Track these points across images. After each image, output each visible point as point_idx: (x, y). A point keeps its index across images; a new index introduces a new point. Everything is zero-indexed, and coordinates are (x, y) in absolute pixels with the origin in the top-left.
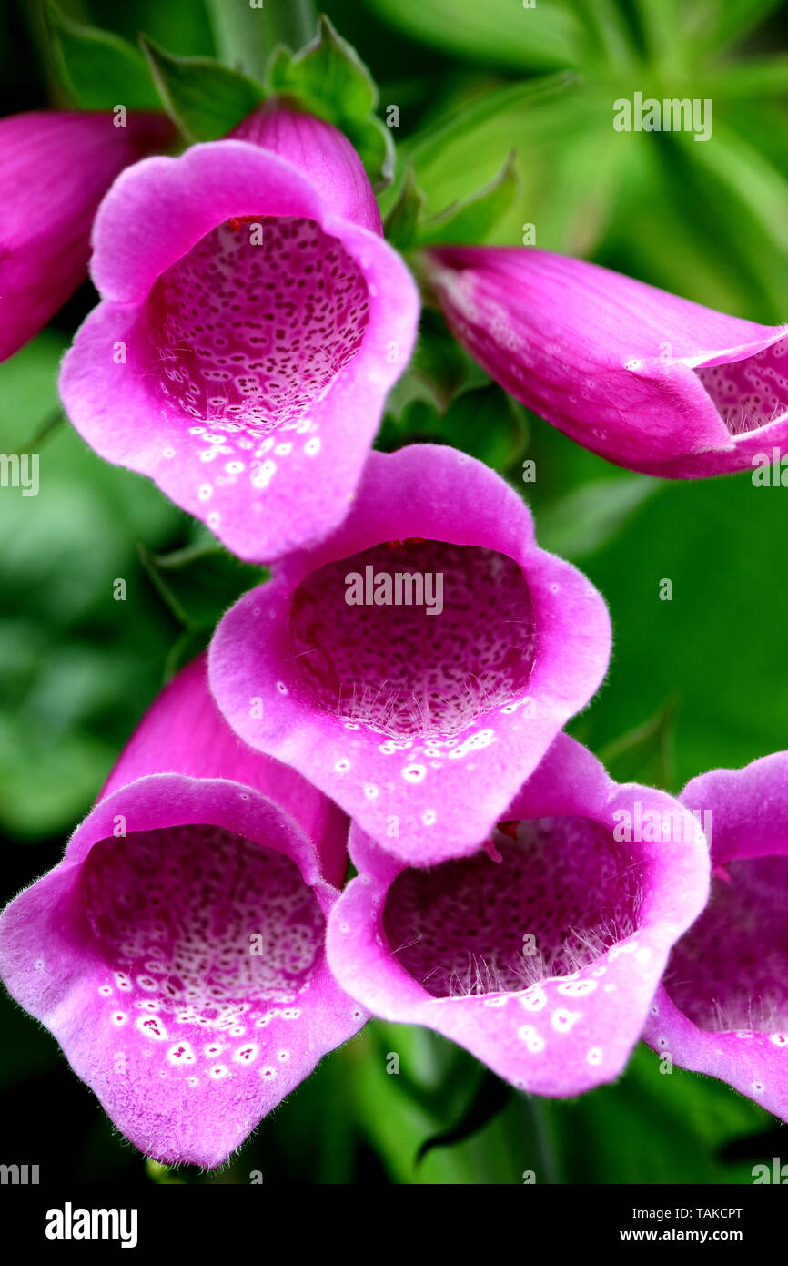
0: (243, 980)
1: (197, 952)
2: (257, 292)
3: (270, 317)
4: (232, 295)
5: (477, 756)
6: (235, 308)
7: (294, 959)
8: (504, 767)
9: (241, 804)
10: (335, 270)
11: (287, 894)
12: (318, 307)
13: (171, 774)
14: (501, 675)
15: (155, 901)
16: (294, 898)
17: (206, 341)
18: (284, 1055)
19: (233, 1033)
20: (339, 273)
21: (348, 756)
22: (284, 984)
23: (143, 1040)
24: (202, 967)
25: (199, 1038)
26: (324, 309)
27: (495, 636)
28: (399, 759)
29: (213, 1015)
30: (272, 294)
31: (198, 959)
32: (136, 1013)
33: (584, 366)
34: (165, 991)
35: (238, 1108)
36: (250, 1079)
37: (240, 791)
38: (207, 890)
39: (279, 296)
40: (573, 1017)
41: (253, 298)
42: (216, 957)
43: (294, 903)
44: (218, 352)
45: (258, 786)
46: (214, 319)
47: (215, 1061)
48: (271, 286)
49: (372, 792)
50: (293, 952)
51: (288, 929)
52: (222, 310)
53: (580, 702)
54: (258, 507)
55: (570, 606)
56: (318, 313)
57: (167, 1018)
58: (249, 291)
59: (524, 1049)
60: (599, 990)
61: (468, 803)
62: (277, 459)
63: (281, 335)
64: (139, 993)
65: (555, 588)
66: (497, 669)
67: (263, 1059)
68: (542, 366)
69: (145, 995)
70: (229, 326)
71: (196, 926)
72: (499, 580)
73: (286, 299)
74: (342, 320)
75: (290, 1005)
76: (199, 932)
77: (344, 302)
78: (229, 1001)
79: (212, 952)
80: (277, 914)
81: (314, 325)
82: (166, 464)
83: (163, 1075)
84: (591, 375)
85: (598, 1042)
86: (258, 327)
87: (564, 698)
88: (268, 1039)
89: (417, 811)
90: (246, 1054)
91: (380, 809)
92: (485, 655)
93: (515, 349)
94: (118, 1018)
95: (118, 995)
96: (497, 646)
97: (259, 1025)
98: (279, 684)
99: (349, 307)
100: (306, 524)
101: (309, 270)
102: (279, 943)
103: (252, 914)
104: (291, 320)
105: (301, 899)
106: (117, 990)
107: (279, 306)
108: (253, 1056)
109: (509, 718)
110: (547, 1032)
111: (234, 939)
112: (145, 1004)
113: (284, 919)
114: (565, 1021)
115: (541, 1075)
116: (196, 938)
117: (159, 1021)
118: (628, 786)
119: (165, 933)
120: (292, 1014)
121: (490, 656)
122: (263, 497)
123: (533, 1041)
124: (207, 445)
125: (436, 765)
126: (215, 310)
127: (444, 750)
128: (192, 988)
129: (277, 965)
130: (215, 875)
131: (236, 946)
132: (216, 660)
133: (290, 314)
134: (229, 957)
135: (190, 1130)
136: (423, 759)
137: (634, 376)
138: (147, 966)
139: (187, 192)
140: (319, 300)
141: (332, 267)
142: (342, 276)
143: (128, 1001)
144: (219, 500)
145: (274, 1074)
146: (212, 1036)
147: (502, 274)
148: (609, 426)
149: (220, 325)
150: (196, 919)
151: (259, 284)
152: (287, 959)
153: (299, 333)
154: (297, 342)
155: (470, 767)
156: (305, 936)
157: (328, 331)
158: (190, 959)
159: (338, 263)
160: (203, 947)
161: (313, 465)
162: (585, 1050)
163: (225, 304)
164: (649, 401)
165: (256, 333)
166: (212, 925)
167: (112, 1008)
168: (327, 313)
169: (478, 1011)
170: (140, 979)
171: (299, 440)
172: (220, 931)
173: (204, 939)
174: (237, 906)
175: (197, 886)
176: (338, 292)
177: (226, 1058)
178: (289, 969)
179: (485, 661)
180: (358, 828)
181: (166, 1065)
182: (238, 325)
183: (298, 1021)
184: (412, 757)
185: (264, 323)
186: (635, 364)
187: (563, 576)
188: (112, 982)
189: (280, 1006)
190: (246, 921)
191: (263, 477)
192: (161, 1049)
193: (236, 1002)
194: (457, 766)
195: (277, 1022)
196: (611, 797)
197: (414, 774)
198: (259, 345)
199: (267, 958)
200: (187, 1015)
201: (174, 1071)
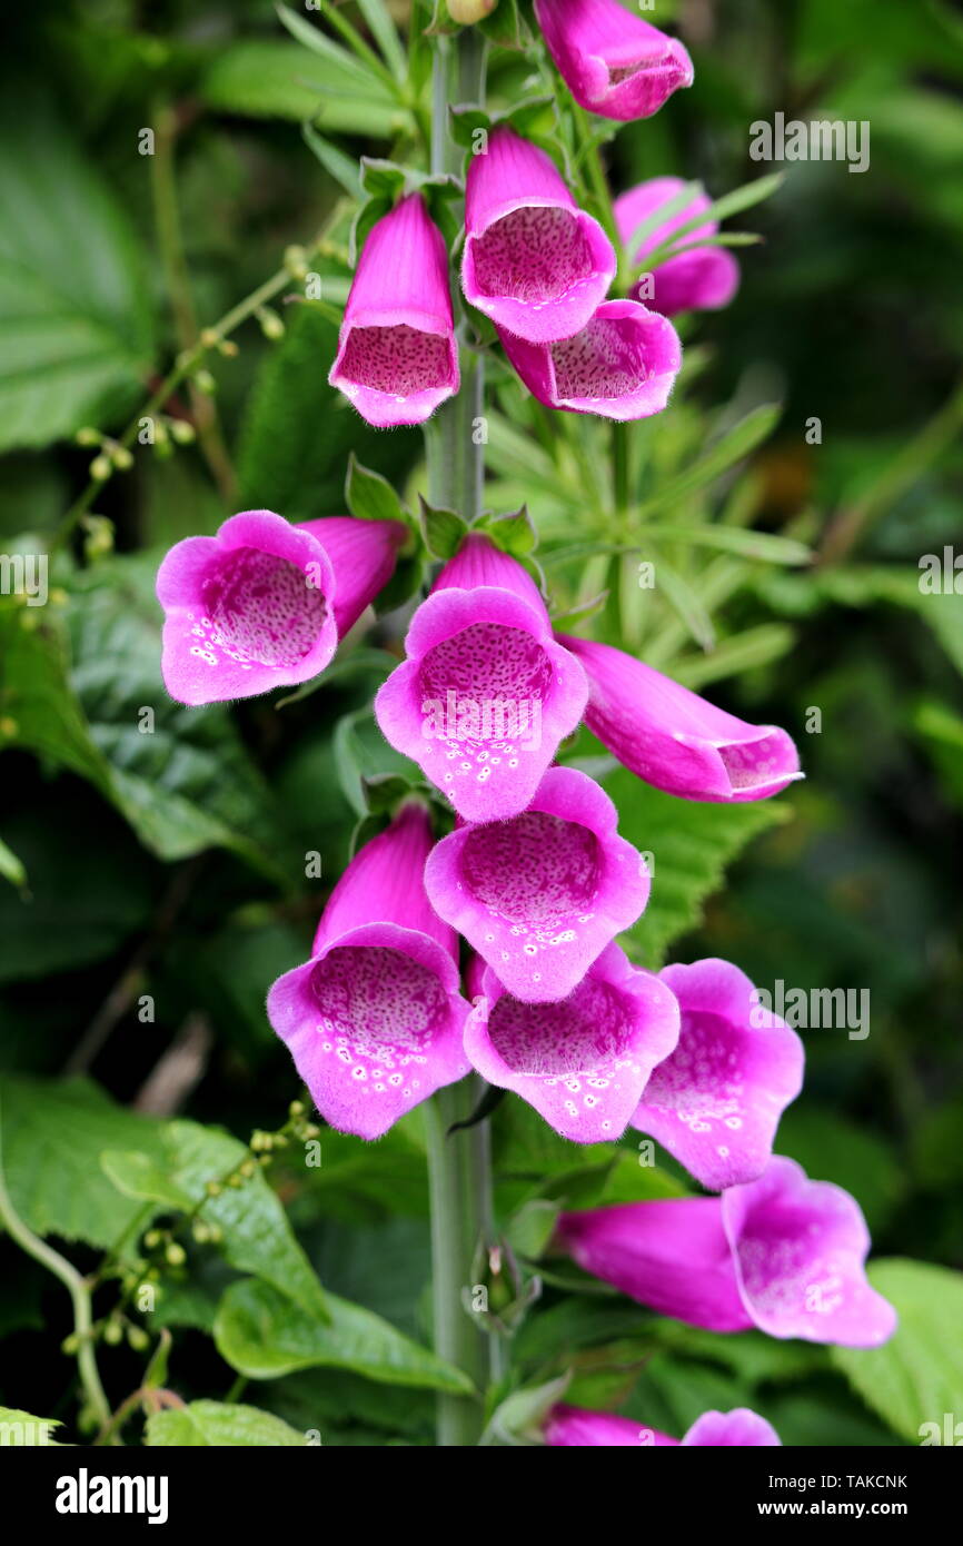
0: (386, 1030)
1: (360, 1008)
2: (463, 650)
3: (469, 666)
4: (449, 649)
5: (566, 945)
6: (451, 658)
7: (416, 1023)
8: (581, 955)
9: (423, 945)
10: (510, 647)
11: (411, 982)
12: (498, 666)
13: (390, 923)
14: (562, 888)
15: (340, 975)
16: (415, 985)
17: (436, 676)
18: (416, 1084)
19: (388, 1066)
20: (513, 649)
21: (494, 933)
22: (411, 1037)
23: (338, 1061)
24: (364, 1019)
25: (370, 1066)
26: (502, 667)
27: (557, 861)
28: (522, 938)
29: (374, 1051)
30: (471, 652)
31: (361, 1013)
32: (336, 1046)
33: (645, 729)
34: (348, 1032)
35: (389, 1109)
36: (396, 1094)
37: (425, 938)
38: (366, 971)
39: (475, 654)
40: (596, 1101)
41: (461, 654)
42: (370, 1013)
43: (415, 988)
44: (443, 684)
45: (439, 939)
46: (439, 663)
47: (378, 1080)
48: (471, 648)
49: (506, 957)
50: (414, 1017)
51: (412, 1003)
52: (444, 657)
53: (628, 925)
54: (479, 792)
55: (629, 869)
56: (497, 669)
57: (351, 1049)
58: (459, 648)
59: (567, 1114)
60: (611, 1087)
61: (561, 973)
62: (492, 767)
63: (476, 678)
64: (337, 1033)
65: (621, 857)
66: (561, 883)
67: (405, 1084)
68: (618, 722)
69: (340, 1034)
70: (447, 668)
71: (359, 992)
72: (560, 828)
73: (478, 657)
74: (514, 678)
75: (420, 1054)
76: (361, 995)
77: (516, 667)
78: (381, 1042)
79: (368, 1009)
80: (404, 992)
81: (495, 676)
82: (426, 756)
83: (349, 1084)
84: (650, 735)
85: (610, 1117)
86: (464, 671)
87: (616, 919)
88: (409, 1071)
89: (531, 972)
90: (396, 1079)
91: (509, 967)
92: (551, 873)
93: (602, 708)
94: (326, 1047)
95: (327, 1033)
96: (559, 869)
97: (402, 1063)
98: (459, 884)
99: (519, 671)
100: (505, 807)
101: (493, 642)
102: (406, 1011)
103: (390, 989)
104: (482, 671)
105: (419, 986)
106: (326, 1030)
107: (475, 660)
108: (399, 1082)
109: (585, 925)
110: (581, 1106)
111: (380, 1003)
112: (340, 1040)
113: (409, 997)
114: (591, 1102)
115: (575, 1130)
116: (360, 999)
117: (348, 1052)
118: (640, 973)
119: (345, 994)
120: (421, 1060)
121: (555, 874)
122: (483, 787)
123: (572, 1109)
124: (450, 749)
125: (543, 947)
126: (440, 657)
127: (546, 938)
128: (360, 1032)
129: (405, 1023)
130: (369, 962)
131: (381, 1008)
132: (430, 866)
133: (481, 667)
134: (378, 1014)
135: (361, 1117)
136: (534, 941)
137: (678, 743)
138: (338, 1015)
139: (468, 609)
140: (499, 662)
141: (508, 644)
142: (515, 652)
143: (332, 1036)
144: (455, 784)
145: (410, 1093)
146: (376, 1065)
147: (597, 662)
148: (653, 765)
149: (443, 667)
150: (359, 987)
151: (465, 645)
152: (412, 1021)
153: (486, 679)
154: (485, 685)
155: (563, 952)
156: (421, 1009)
157: (504, 682)
158: (357, 1012)
159: (513, 643)
160: (363, 1005)
161: (513, 774)
162: (602, 1121)
163: (445, 654)
164: (685, 758)
165: (462, 675)
166: (368, 993)
167: (323, 1041)
168: (504, 671)
169: (541, 1087)
170: (337, 1023)
171: (506, 758)
172: (372, 997)
173: (364, 1001)
174: (381, 983)
175: (361, 968)
176: (512, 660)
177: (384, 1080)
178: (413, 1029)
179: (552, 877)
180: (492, 973)
181: (351, 1078)
182: (452, 668)
183: (426, 1066)
184: (529, 939)
185: (467, 670)
186: (679, 737)
187: (628, 853)
188: (324, 1025)
189: (413, 1053)
190: (386, 993)
191: (484, 776)
192: (349, 1068)
193: (387, 1044)
194: (555, 949)
195: (412, 1064)
196: (628, 977)
197: (530, 950)
198: (464, 683)
199: (400, 1019)
200: (361, 1049)
201: (355, 1082)
